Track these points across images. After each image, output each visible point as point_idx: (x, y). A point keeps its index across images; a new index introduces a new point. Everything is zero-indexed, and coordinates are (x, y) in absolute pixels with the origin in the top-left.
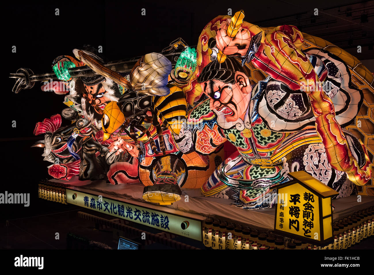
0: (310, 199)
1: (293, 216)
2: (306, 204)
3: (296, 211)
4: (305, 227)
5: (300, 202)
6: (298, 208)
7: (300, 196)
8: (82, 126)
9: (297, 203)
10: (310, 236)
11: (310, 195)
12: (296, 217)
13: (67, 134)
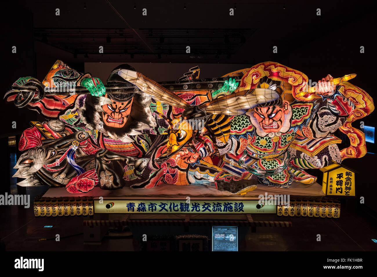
0: (349, 175)
1: (339, 186)
2: (347, 178)
3: (341, 182)
4: (346, 190)
5: (343, 177)
6: (342, 181)
7: (343, 174)
8: (85, 139)
9: (341, 178)
10: (349, 195)
11: (349, 173)
12: (340, 186)
13: (62, 147)
